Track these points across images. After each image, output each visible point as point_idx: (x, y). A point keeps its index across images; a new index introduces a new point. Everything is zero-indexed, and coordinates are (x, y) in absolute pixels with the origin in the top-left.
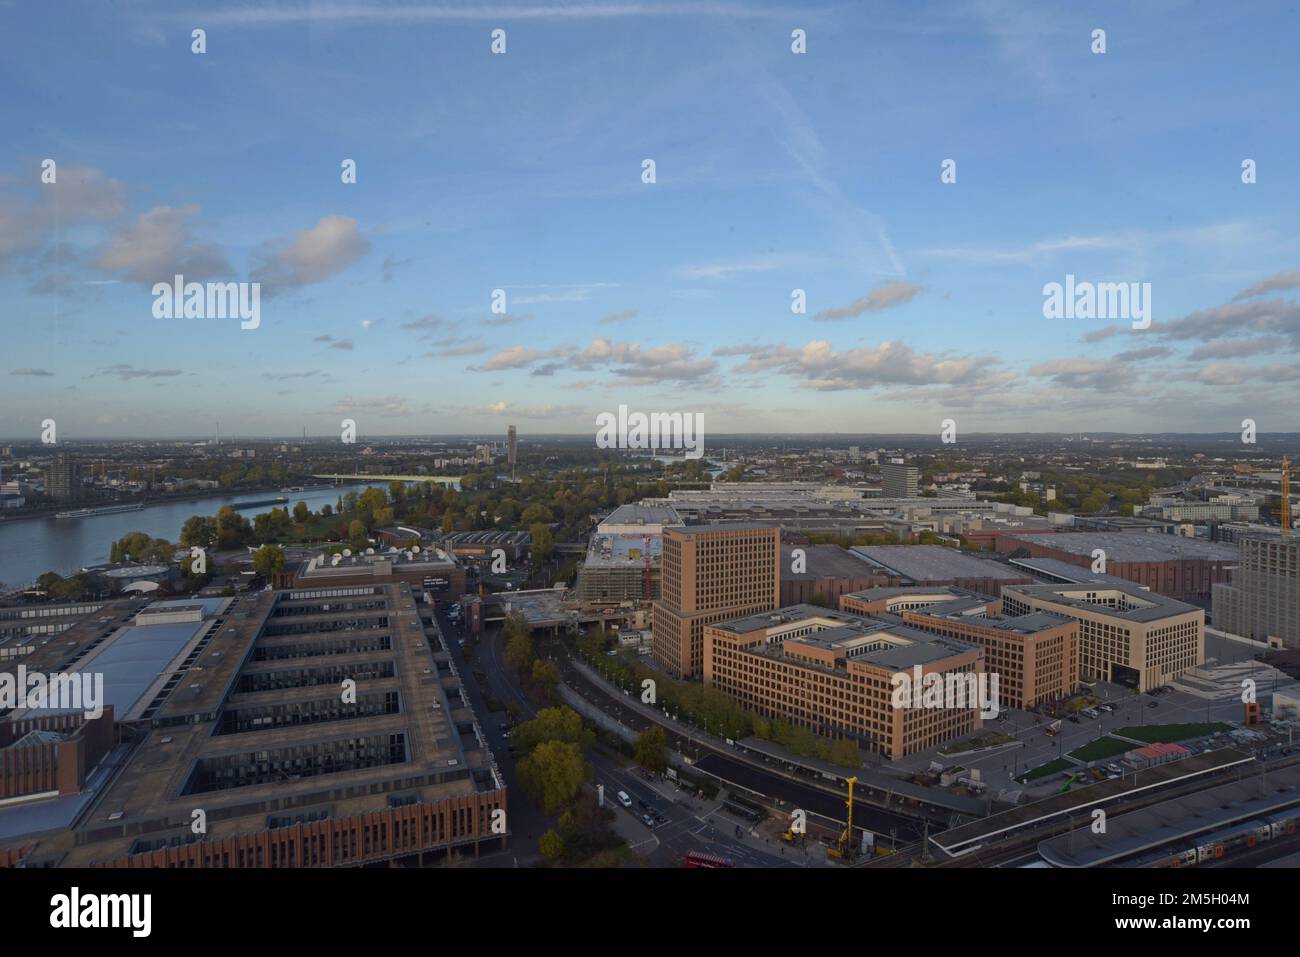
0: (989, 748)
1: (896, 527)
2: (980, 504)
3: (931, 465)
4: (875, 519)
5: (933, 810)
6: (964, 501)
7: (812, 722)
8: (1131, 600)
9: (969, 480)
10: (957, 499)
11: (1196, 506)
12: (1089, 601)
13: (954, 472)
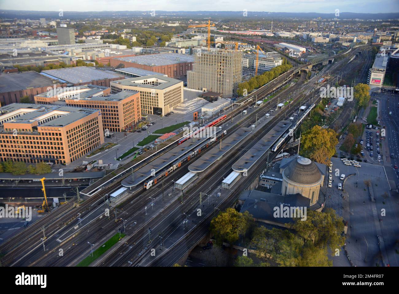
0: (107, 150)
1: (64, 59)
2: (105, 45)
3: (82, 28)
4: (54, 56)
5: (84, 181)
6: (98, 44)
7: (26, 158)
8: (160, 81)
9: (100, 34)
10: (94, 43)
11: (187, 41)
12: (145, 83)
13: (93, 30)
